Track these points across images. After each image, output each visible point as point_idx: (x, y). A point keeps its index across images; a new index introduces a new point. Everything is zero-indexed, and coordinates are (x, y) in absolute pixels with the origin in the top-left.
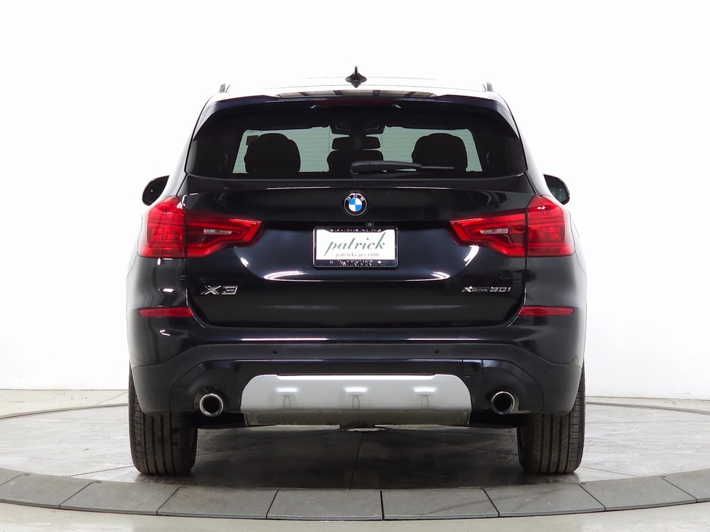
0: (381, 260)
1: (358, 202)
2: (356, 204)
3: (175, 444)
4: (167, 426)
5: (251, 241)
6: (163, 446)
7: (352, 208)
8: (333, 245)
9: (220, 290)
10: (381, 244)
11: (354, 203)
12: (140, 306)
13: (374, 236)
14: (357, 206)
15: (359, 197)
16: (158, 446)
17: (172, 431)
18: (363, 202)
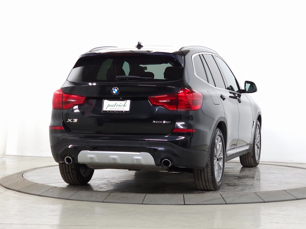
0: (125, 111)
1: (116, 90)
2: (115, 91)
3: (74, 174)
4: (70, 168)
5: (83, 103)
6: (70, 175)
7: (114, 92)
8: (109, 105)
9: (72, 121)
10: (125, 105)
11: (114, 90)
12: (52, 126)
13: (123, 103)
14: (116, 92)
15: (116, 89)
16: (68, 174)
17: (72, 170)
18: (118, 90)
